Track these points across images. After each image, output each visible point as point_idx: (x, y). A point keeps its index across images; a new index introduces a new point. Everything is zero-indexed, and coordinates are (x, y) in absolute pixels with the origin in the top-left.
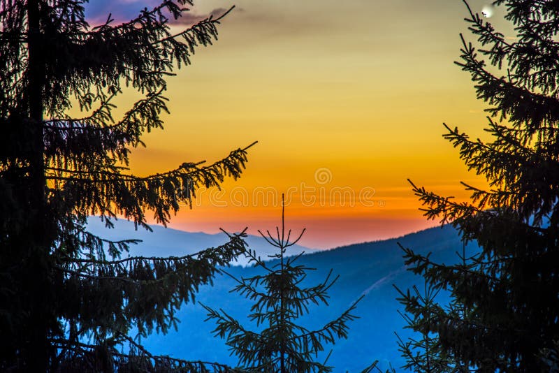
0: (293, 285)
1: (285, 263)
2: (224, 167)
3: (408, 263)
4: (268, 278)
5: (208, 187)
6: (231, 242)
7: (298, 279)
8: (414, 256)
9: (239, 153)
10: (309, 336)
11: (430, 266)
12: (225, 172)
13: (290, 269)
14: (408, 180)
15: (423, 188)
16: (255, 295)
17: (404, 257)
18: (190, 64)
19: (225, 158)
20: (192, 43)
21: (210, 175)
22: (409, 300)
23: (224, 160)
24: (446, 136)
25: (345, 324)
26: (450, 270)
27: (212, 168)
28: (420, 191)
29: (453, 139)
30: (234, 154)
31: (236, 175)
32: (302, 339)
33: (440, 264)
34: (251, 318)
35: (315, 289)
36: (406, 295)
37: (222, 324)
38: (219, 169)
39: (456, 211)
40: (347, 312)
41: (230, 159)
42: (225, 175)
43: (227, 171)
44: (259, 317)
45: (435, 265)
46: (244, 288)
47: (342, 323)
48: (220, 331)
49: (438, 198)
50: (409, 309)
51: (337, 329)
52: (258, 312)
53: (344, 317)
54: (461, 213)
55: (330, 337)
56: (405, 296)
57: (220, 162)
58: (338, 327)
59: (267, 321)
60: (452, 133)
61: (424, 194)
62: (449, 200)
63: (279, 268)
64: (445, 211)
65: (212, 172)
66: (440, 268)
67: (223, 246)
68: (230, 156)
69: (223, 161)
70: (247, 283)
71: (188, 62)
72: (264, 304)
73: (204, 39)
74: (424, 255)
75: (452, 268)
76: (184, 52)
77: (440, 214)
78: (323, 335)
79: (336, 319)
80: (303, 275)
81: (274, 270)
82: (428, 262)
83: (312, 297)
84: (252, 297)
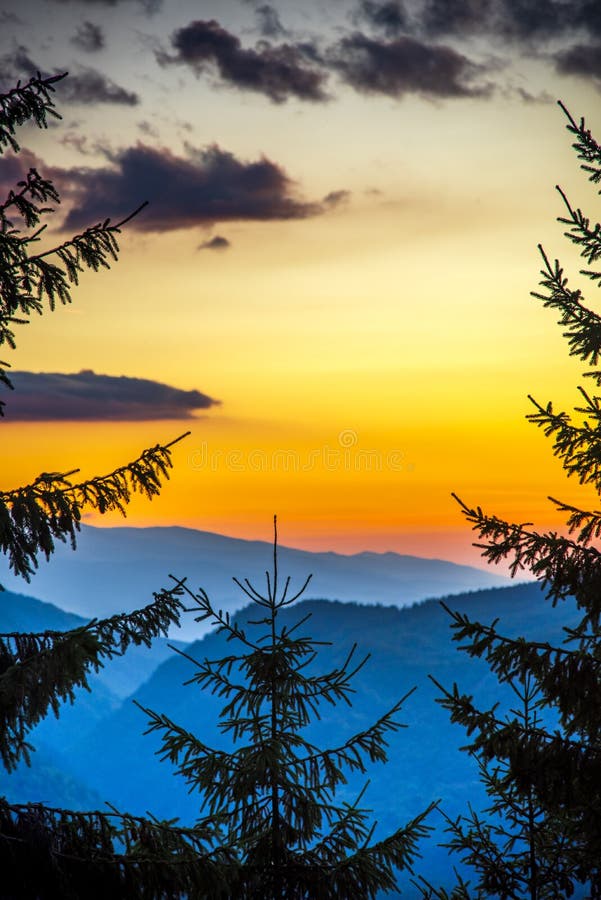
0: (292, 672)
1: (278, 634)
2: (132, 478)
3: (459, 637)
4: (249, 659)
5: (102, 511)
6: (157, 604)
7: (301, 661)
8: (467, 625)
9: (158, 453)
10: (320, 759)
11: (496, 643)
12: (134, 486)
13: (287, 643)
14: (453, 494)
15: (479, 509)
16: (229, 688)
17: (452, 626)
18: (70, 302)
19: (133, 461)
20: (72, 266)
21: (107, 490)
22: (457, 703)
23: (130, 465)
24: (531, 418)
25: (384, 737)
26: (532, 649)
27: (111, 478)
28: (472, 513)
29: (543, 422)
30: (150, 455)
31: (152, 490)
32: (308, 763)
33: (515, 638)
34: (224, 728)
35: (327, 679)
36: (452, 693)
37: (173, 740)
38: (121, 480)
39: (537, 548)
40: (387, 716)
41: (142, 463)
42: (135, 490)
43: (138, 484)
44: (237, 726)
45: (505, 640)
46: (208, 678)
47: (377, 736)
48: (170, 750)
49: (506, 526)
50: (457, 717)
51: (369, 745)
52: (234, 718)
53: (382, 725)
54: (545, 550)
55: (356, 759)
56: (448, 695)
57: (124, 469)
58: (370, 742)
59: (248, 734)
60: (543, 413)
61: (481, 518)
62: (524, 529)
63: (269, 642)
64: (518, 548)
65: (110, 486)
66: (514, 645)
67: (142, 611)
68: (143, 457)
69: (129, 468)
70: (214, 668)
71: (66, 298)
72: (243, 704)
73: (93, 259)
74: (486, 622)
75: (536, 646)
76: (60, 282)
77: (508, 554)
78: (345, 757)
79: (366, 729)
80: (310, 655)
81: (260, 646)
82: (492, 636)
83: (324, 692)
84: (222, 693)
